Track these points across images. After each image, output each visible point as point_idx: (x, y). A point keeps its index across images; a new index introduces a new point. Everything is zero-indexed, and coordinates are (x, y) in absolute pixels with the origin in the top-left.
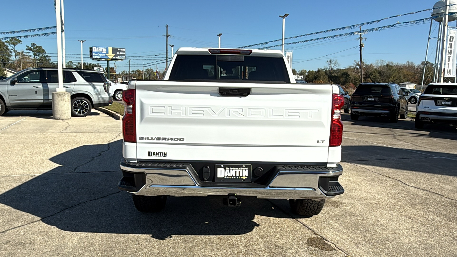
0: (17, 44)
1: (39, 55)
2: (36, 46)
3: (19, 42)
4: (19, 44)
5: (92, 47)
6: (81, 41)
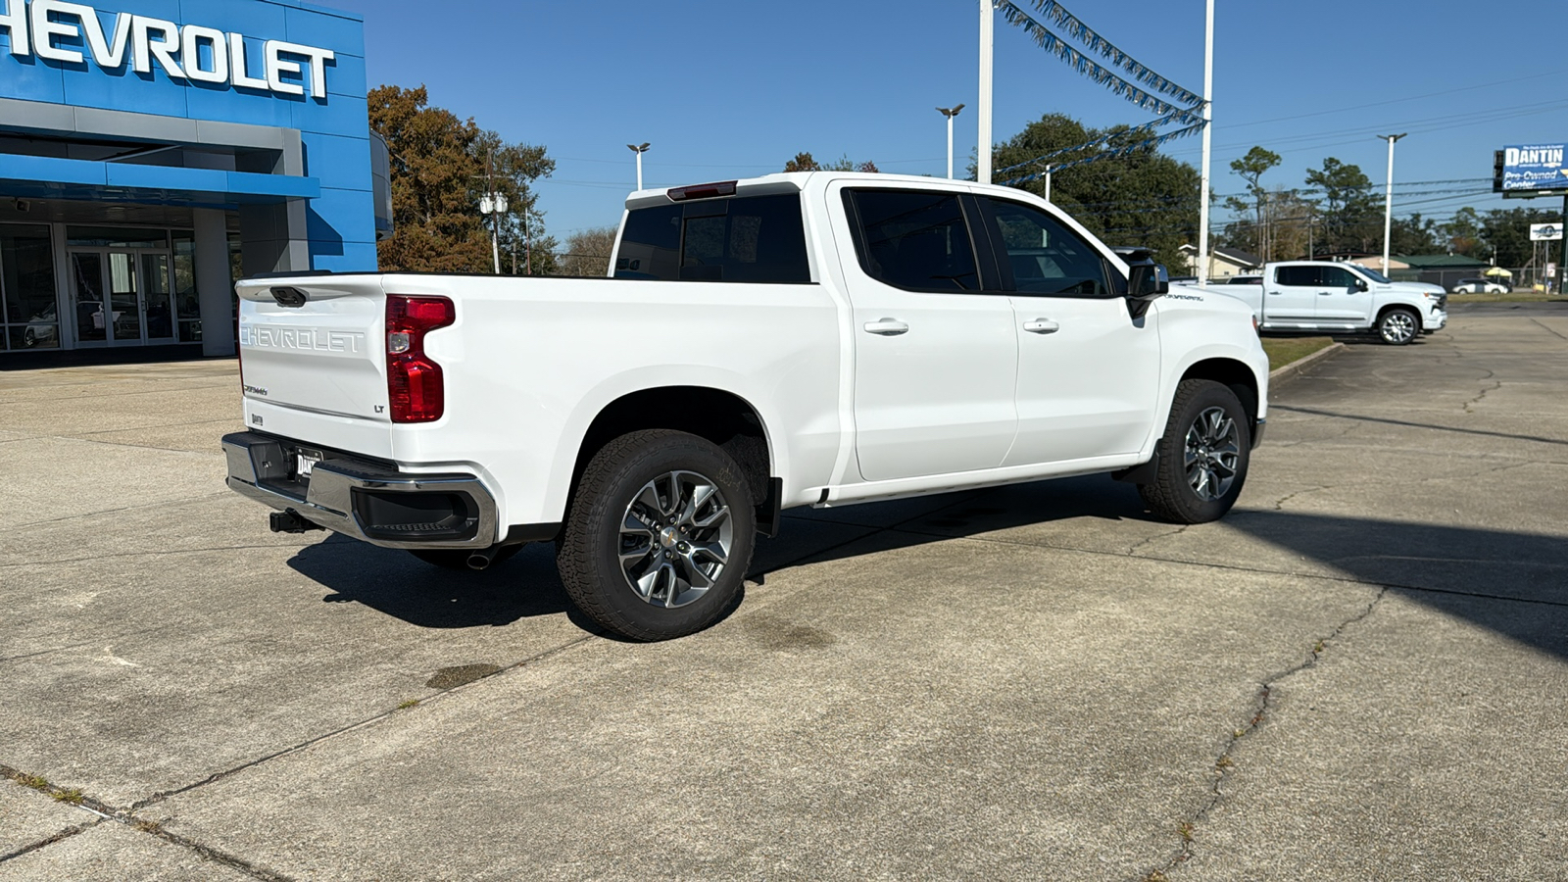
0: (1264, 167)
1: (1347, 195)
2: (1338, 167)
3: (1272, 162)
4: (1271, 169)
5: (1502, 149)
6: (1390, 136)
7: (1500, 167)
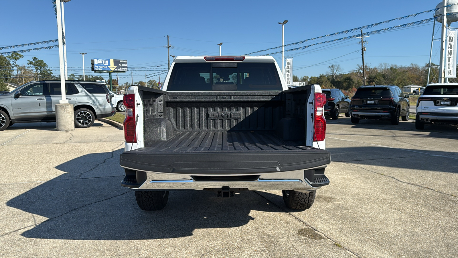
0: (18, 58)
1: (40, 69)
2: (37, 60)
3: (21, 57)
5: (93, 59)
6: (82, 53)
7: (93, 64)
